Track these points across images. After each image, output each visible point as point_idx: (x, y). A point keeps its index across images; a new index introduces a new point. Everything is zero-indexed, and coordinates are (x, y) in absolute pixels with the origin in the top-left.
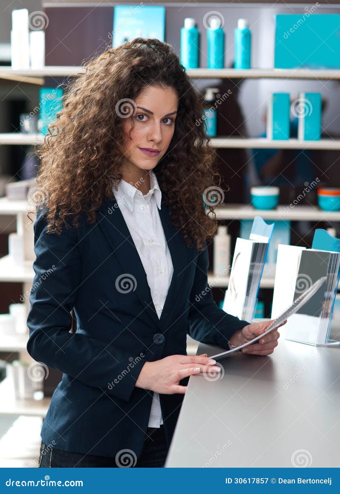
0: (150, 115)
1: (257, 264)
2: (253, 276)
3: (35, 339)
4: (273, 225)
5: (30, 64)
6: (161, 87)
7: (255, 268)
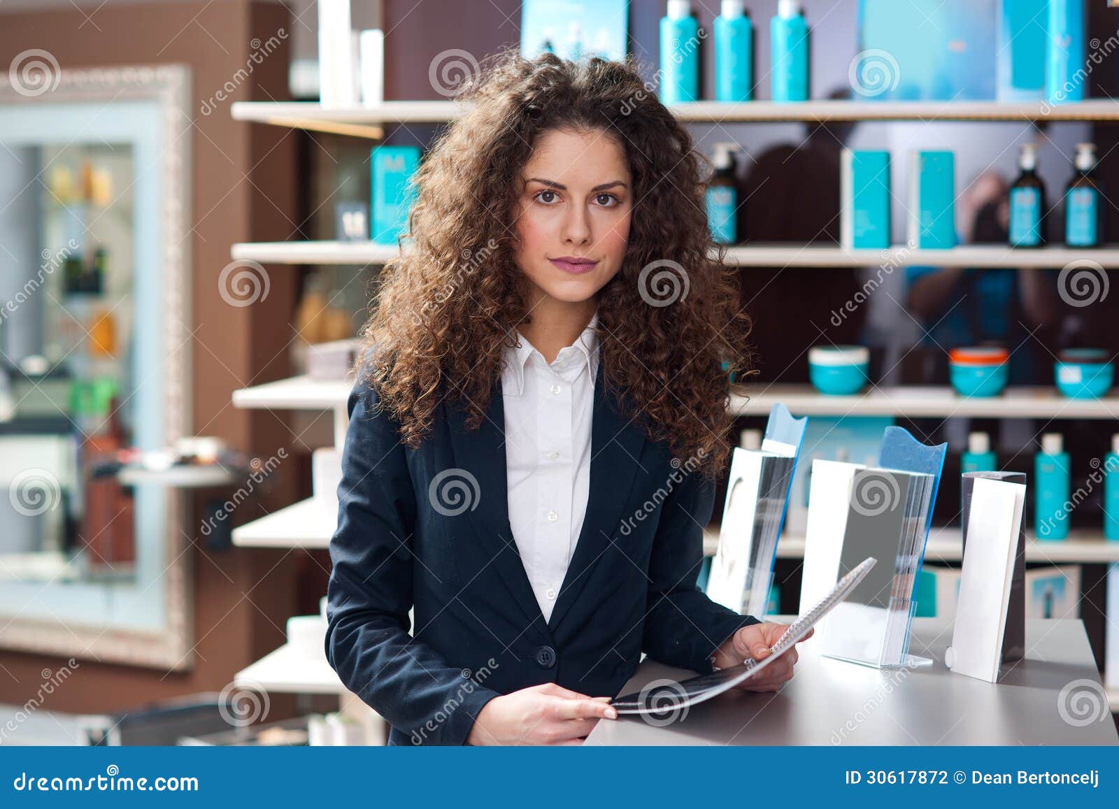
0: (561, 191)
1: (771, 501)
2: (764, 525)
3: (356, 666)
4: (805, 420)
5: (361, 100)
6: (576, 130)
7: (767, 509)
